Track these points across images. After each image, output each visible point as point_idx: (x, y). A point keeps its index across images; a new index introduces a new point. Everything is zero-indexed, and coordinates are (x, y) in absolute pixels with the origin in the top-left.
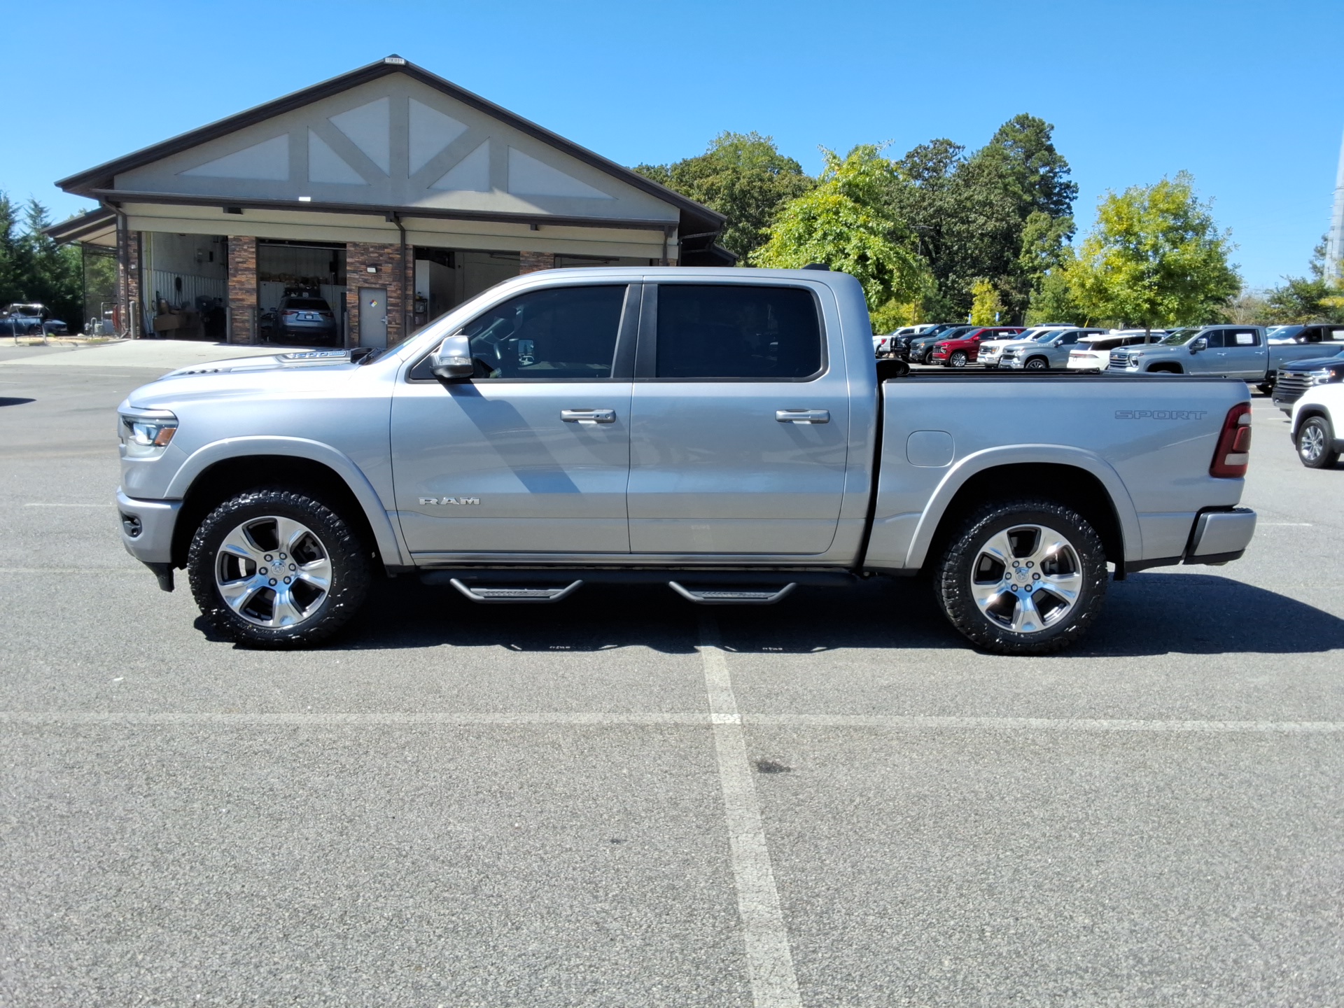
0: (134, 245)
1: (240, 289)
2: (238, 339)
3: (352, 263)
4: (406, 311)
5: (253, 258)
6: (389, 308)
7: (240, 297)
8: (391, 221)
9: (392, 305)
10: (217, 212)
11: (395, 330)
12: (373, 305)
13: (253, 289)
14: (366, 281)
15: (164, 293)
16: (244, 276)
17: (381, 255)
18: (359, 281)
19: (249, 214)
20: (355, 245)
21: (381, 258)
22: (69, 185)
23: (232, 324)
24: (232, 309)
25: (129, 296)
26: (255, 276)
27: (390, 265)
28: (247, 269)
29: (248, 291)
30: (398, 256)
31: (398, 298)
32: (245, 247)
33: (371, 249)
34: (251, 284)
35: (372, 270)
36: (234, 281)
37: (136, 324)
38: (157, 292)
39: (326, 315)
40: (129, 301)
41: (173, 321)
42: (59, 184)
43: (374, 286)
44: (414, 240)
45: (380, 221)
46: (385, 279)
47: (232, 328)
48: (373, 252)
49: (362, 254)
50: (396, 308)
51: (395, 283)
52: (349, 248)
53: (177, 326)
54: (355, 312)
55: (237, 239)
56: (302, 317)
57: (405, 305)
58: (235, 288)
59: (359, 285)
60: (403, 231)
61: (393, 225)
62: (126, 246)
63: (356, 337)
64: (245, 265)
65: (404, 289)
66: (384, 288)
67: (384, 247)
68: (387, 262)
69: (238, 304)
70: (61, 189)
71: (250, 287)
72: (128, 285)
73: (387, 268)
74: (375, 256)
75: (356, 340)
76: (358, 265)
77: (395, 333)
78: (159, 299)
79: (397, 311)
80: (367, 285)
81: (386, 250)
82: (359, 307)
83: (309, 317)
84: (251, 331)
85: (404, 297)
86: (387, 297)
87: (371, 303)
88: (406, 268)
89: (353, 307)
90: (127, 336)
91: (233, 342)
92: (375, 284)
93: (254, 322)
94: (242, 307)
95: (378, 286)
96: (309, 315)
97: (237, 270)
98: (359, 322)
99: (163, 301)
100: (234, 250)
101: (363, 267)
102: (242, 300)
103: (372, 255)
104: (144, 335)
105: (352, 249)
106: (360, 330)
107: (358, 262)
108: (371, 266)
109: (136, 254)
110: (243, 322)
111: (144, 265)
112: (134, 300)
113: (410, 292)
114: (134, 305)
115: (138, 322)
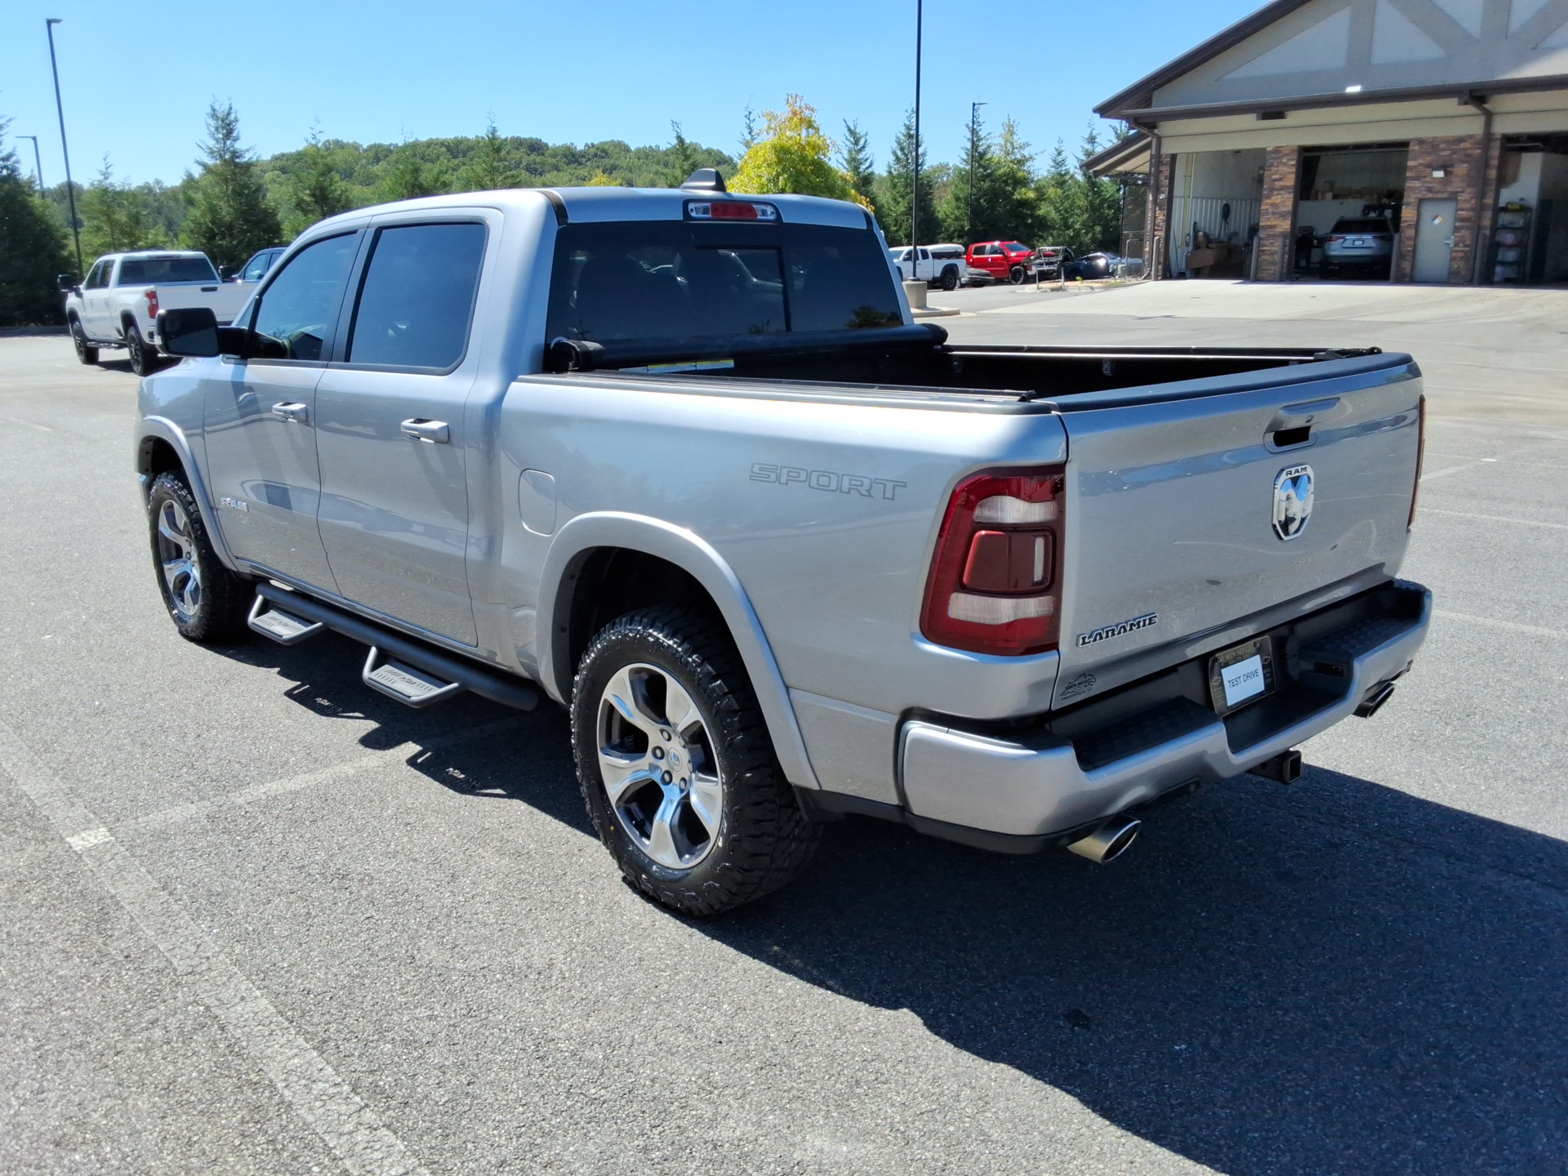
0: (1166, 170)
1: (1273, 213)
2: (1264, 275)
3: (1414, 167)
4: (1480, 228)
5: (1292, 173)
6: (1457, 224)
7: (1273, 223)
8: (1466, 103)
9: (1463, 220)
10: (1250, 120)
11: (1462, 254)
12: (1437, 221)
13: (1288, 212)
14: (1430, 190)
15: (1205, 223)
16: (1280, 197)
17: (1454, 152)
18: (1420, 191)
19: (1294, 117)
20: (1421, 142)
21: (1454, 156)
22: (1105, 110)
23: (1258, 256)
24: (1260, 239)
25: (1155, 230)
26: (1292, 196)
27: (1466, 165)
28: (1283, 188)
29: (1282, 216)
30: (1479, 151)
31: (1472, 209)
32: (1285, 160)
33: (1443, 146)
34: (1286, 206)
35: (1439, 174)
36: (1267, 204)
37: (1158, 263)
38: (1195, 223)
39: (1382, 238)
40: (1154, 236)
41: (1208, 257)
42: (1095, 111)
43: (1440, 196)
44: (1503, 127)
45: (1450, 105)
46: (1457, 185)
47: (1257, 261)
48: (1444, 150)
49: (1429, 154)
50: (1467, 224)
51: (1469, 189)
52: (1414, 147)
53: (1211, 262)
54: (1412, 232)
55: (1277, 150)
56: (1348, 244)
57: (1480, 218)
58: (1268, 213)
59: (1420, 196)
60: (1489, 116)
61: (1471, 109)
62: (1159, 172)
63: (1406, 265)
64: (1282, 183)
65: (1482, 195)
66: (1453, 197)
67: (1461, 140)
68: (1462, 161)
69: (1269, 232)
70: (1098, 115)
71: (1285, 209)
72: (1155, 218)
73: (1461, 169)
74: (1444, 154)
75: (1408, 271)
76: (1422, 169)
77: (1461, 258)
78: (1196, 232)
79: (1468, 228)
80: (1430, 195)
81: (1462, 145)
82: (1417, 226)
83: (1359, 243)
84: (1279, 265)
85: (1480, 208)
86: (1458, 210)
87: (1434, 219)
88: (1487, 166)
89: (1409, 225)
90: (1148, 277)
91: (1258, 280)
92: (1442, 192)
93: (1284, 254)
94: (1274, 236)
95: (1445, 195)
96: (1359, 239)
97: (1271, 190)
98: (1415, 247)
99: (1201, 234)
100: (1272, 165)
101: (1429, 170)
102: (1274, 226)
103: (1443, 154)
104: (1167, 274)
105: (1416, 147)
106: (1414, 257)
107: (1420, 164)
108: (1438, 168)
109: (1167, 182)
110: (1272, 253)
111: (1176, 193)
112: (1161, 234)
113: (1489, 201)
114: (1159, 240)
115: (1162, 260)
